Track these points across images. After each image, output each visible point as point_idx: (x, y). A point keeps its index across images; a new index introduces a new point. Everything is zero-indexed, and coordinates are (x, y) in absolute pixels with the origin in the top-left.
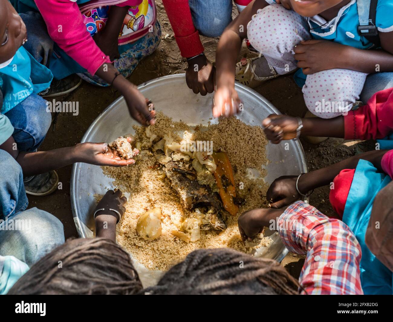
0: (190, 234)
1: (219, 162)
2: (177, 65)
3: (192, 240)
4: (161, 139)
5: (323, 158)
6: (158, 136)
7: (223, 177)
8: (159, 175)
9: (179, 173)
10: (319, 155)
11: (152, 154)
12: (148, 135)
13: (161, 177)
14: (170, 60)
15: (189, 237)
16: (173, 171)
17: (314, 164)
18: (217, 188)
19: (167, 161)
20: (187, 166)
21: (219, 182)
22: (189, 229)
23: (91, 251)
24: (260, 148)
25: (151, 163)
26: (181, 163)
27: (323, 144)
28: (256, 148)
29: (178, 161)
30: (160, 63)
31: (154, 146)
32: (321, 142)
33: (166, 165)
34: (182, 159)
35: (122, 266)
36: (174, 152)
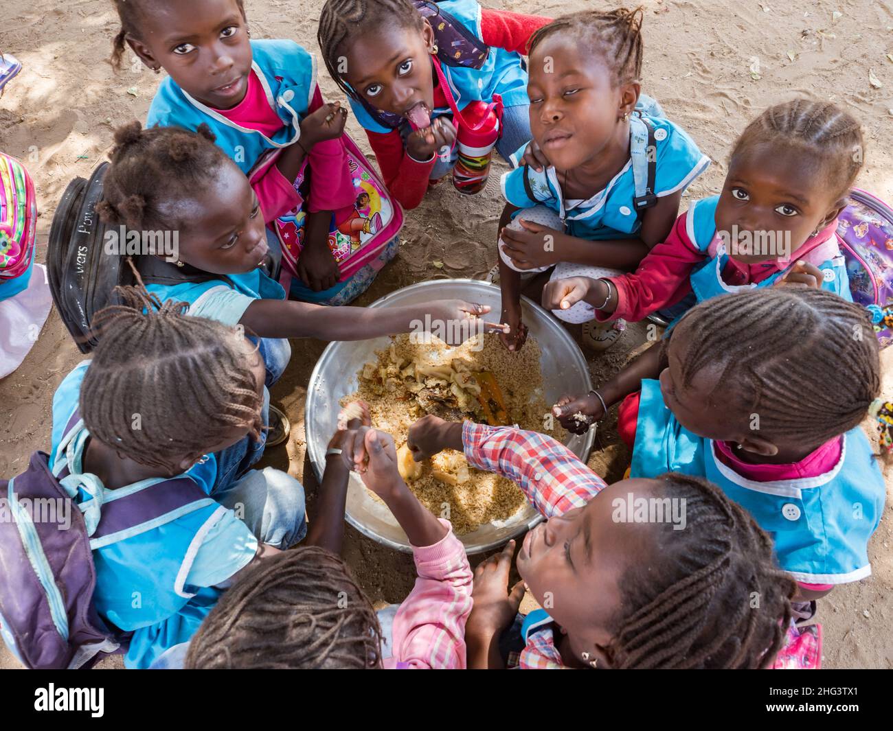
0: (456, 474)
1: (484, 384)
2: (421, 274)
3: (459, 482)
4: (410, 363)
5: (612, 367)
6: (406, 360)
7: (491, 402)
8: (411, 407)
9: (436, 401)
10: (607, 364)
11: (401, 382)
12: (393, 360)
13: (414, 409)
14: (413, 269)
15: (455, 478)
16: (428, 400)
17: (601, 376)
18: (484, 415)
19: (419, 389)
20: (445, 392)
21: (486, 407)
22: (455, 468)
23: (290, 569)
24: (532, 362)
25: (400, 394)
26: (437, 389)
27: (610, 350)
28: (527, 362)
29: (433, 388)
30: (401, 272)
31: (403, 372)
32: (607, 348)
33: (419, 394)
34: (438, 385)
35: (334, 581)
36: (427, 377)
